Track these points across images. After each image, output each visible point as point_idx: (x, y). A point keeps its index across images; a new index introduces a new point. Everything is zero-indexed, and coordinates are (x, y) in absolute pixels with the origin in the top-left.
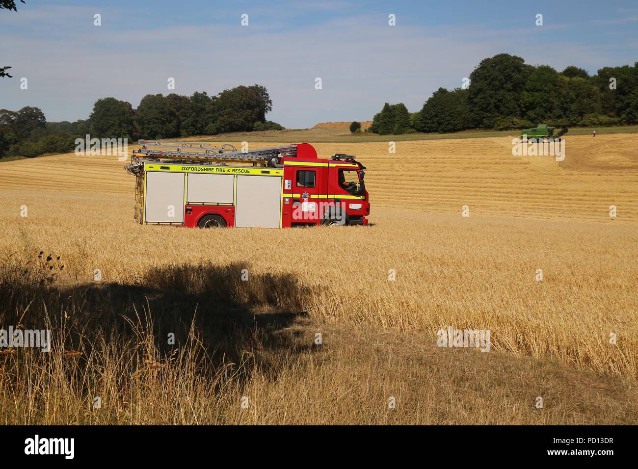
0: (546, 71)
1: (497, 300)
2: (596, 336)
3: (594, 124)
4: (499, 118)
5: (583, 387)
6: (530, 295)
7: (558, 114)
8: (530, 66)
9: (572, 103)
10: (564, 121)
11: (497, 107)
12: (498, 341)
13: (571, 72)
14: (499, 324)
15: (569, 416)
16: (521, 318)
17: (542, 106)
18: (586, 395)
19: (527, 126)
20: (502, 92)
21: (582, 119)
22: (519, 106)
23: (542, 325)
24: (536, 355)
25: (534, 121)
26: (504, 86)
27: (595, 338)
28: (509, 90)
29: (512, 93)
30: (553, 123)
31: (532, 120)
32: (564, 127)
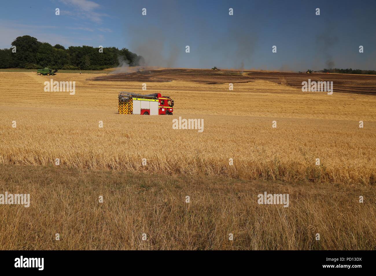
0: (47, 45)
1: (26, 143)
2: (68, 153)
3: (68, 69)
4: (27, 63)
5: (62, 174)
6: (41, 139)
7: (53, 64)
8: (40, 42)
9: (59, 60)
10: (56, 67)
11: (26, 59)
12: (27, 160)
13: (58, 46)
14: (27, 153)
15: (56, 187)
16: (37, 149)
17: (46, 60)
18: (63, 177)
19: (40, 68)
20: (27, 52)
21: (63, 66)
22: (36, 59)
23: (46, 151)
24: (44, 164)
25: (43, 66)
26: (29, 50)
27: (68, 154)
28: (31, 52)
29: (32, 53)
30: (51, 67)
31: (42, 65)
32: (56, 69)
